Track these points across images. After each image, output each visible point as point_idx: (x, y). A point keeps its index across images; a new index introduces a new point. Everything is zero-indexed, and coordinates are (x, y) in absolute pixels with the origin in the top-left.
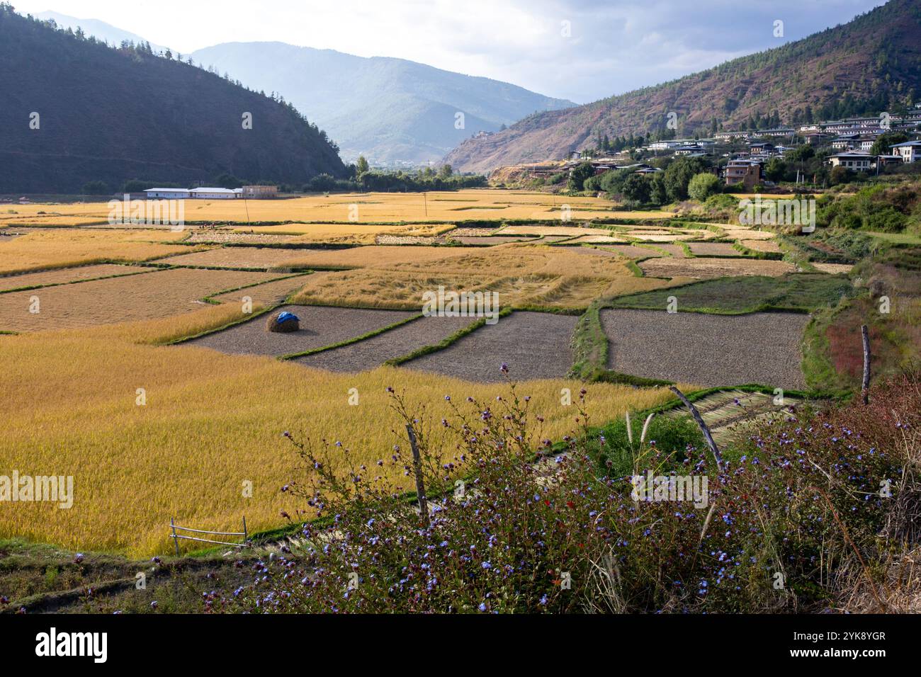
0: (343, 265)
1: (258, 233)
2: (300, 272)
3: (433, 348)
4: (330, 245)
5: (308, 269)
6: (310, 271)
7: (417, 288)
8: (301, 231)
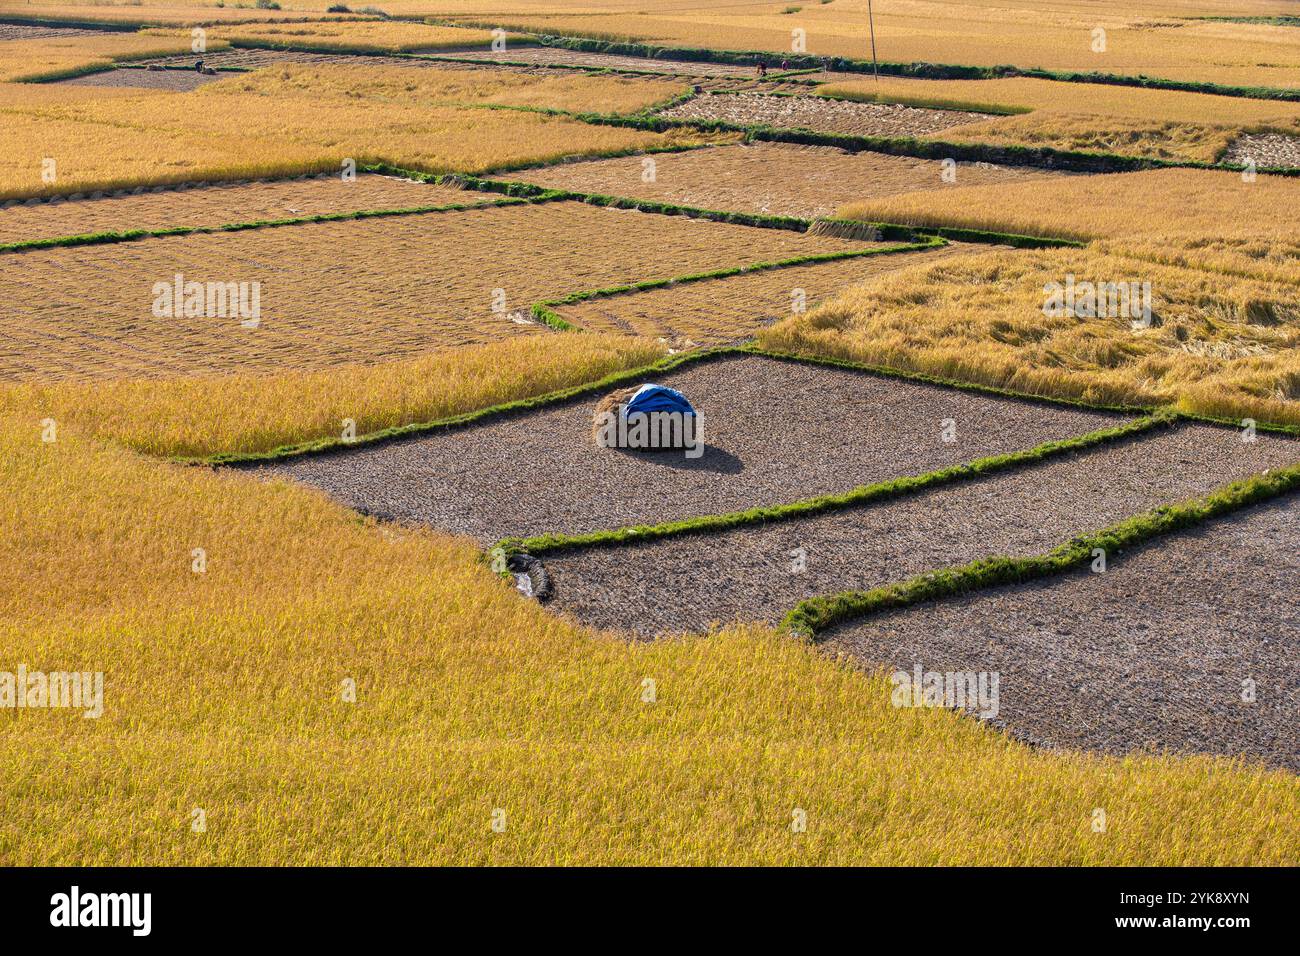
0: (1043, 227)
1: (891, 102)
2: (908, 239)
3: (1012, 567)
4: (1066, 156)
5: (934, 233)
6: (936, 240)
7: (1193, 330)
8: (1018, 104)
